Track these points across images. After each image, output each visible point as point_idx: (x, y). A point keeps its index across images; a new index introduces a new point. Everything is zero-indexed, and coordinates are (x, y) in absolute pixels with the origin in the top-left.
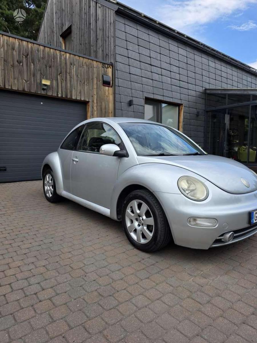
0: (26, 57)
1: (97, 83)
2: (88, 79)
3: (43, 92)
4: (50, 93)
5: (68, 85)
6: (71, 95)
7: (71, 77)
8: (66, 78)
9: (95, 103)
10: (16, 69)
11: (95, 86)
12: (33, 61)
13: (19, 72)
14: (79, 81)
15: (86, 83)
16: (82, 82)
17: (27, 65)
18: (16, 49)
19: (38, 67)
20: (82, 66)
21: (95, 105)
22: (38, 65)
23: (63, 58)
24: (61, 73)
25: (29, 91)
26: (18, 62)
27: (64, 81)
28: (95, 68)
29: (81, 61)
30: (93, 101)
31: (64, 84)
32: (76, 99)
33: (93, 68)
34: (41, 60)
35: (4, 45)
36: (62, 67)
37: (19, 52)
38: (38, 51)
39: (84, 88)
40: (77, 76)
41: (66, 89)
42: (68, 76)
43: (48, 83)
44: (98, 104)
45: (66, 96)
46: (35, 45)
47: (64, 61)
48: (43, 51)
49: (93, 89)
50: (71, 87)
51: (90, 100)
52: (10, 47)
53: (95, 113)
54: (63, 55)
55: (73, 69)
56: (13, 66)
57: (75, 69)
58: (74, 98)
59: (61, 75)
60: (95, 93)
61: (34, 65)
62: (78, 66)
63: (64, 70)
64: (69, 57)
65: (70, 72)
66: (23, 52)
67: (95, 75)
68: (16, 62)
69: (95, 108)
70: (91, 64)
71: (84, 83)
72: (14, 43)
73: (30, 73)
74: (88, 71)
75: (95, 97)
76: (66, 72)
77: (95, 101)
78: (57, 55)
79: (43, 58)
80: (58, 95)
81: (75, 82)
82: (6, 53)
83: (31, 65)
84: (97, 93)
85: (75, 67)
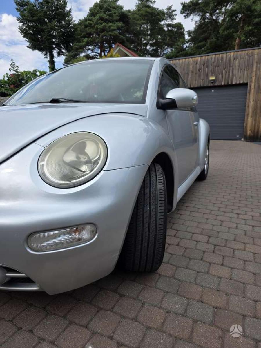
0: (204, 65)
1: (257, 67)
2: (248, 66)
3: (212, 85)
4: (216, 84)
5: (231, 74)
6: (232, 82)
7: (233, 69)
8: (229, 70)
9: (253, 83)
10: (197, 75)
11: (254, 69)
12: (207, 67)
13: (200, 76)
14: (240, 69)
15: (246, 69)
16: (243, 69)
17: (204, 70)
18: (199, 63)
19: (210, 69)
20: (244, 57)
21: (253, 85)
22: (211, 68)
23: (228, 57)
24: (226, 68)
25: (203, 86)
26: (199, 70)
27: (228, 73)
28: (256, 55)
29: (243, 54)
30: (251, 82)
31: (227, 76)
32: (236, 83)
33: (254, 56)
34: (213, 64)
35: (192, 63)
36: (227, 63)
37: (200, 64)
38: (211, 59)
39: (244, 72)
40: (239, 66)
41: (228, 78)
42: (231, 69)
43: (213, 78)
44: (256, 82)
45: (228, 83)
46: (210, 56)
47: (229, 59)
48: (215, 58)
49: (252, 72)
50: (232, 75)
51: (248, 82)
52: (196, 63)
53: (252, 91)
54: (229, 55)
55: (236, 62)
56: (196, 74)
57: (237, 62)
58: (234, 83)
59: (226, 69)
60: (254, 75)
61: (208, 69)
62: (240, 58)
63: (229, 65)
64: (234, 55)
65: (233, 65)
66: (202, 63)
67: (256, 61)
68: (198, 71)
69: (253, 87)
70: (252, 53)
71: (244, 70)
72: (197, 60)
73: (205, 75)
74: (249, 60)
75: (254, 78)
76: (230, 67)
77: (253, 81)
78: (224, 57)
79: (214, 62)
80: (222, 83)
81: (237, 71)
82: (193, 67)
83: (206, 70)
84: (256, 75)
85: (237, 60)
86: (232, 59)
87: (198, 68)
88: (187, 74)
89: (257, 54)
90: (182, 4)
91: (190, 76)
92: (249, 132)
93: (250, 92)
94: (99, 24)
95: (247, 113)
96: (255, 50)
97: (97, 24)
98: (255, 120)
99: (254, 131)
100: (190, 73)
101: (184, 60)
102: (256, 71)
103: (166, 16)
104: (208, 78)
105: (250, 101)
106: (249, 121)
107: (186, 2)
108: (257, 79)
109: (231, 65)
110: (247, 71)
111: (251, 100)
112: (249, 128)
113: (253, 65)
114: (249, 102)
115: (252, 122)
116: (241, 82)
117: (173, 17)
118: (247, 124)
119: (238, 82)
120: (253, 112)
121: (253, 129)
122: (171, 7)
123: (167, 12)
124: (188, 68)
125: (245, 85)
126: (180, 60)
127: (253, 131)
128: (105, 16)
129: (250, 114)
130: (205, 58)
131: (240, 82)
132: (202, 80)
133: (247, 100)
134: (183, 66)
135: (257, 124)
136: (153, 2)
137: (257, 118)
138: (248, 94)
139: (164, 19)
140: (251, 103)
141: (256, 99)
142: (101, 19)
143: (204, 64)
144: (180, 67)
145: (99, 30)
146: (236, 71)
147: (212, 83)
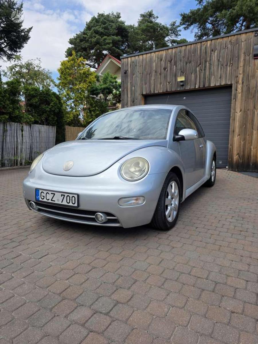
0: (171, 62)
1: (244, 60)
2: (232, 59)
3: (182, 89)
4: (188, 88)
5: (207, 73)
6: (210, 83)
7: (210, 64)
8: (205, 67)
9: (240, 84)
10: (163, 75)
11: (241, 64)
12: (175, 64)
13: (165, 77)
14: (220, 66)
15: (229, 64)
16: (224, 65)
17: (171, 69)
18: (164, 59)
19: (179, 67)
20: (226, 47)
21: (240, 87)
22: (180, 65)
23: (203, 48)
24: (200, 64)
25: (170, 91)
26: (165, 69)
27: (203, 71)
28: (243, 42)
29: (225, 42)
30: (237, 82)
31: (202, 75)
32: (215, 86)
33: (240, 43)
34: (182, 59)
35: (155, 60)
36: (202, 57)
37: (166, 60)
38: (180, 52)
39: (227, 70)
40: (219, 60)
41: (205, 78)
42: (208, 64)
43: (182, 79)
44: (244, 84)
45: (204, 86)
46: (178, 48)
47: (205, 51)
48: (185, 50)
49: (238, 68)
50: (209, 75)
51: (233, 83)
52: (160, 59)
53: (239, 95)
54: (204, 45)
55: (214, 54)
56: (160, 74)
57: (216, 54)
58: (212, 85)
59: (200, 66)
60: (241, 72)
61: (176, 66)
62: (220, 49)
63: (204, 59)
64: (211, 44)
65: (210, 60)
66: (169, 58)
67: (243, 51)
68: (163, 70)
69: (239, 90)
70: (237, 39)
71: (227, 65)
72: (162, 55)
73: (173, 75)
74: (233, 50)
75: (241, 77)
76: (206, 62)
77: (240, 82)
78: (198, 48)
79: (184, 57)
80: (195, 87)
81: (216, 68)
82: (157, 65)
83: (173, 68)
84: (244, 71)
85: (216, 51)
86: (209, 51)
87: (163, 66)
88: (149, 74)
89: (245, 41)
90: (182, 15)
91: (153, 78)
92: (235, 157)
93: (235, 99)
94: (93, 37)
95: (232, 129)
96: (241, 35)
97: (92, 38)
98: (244, 139)
99: (244, 155)
100: (154, 73)
101: (144, 56)
102: (244, 66)
103: (170, 32)
104: (176, 79)
105: (236, 110)
106: (236, 141)
107: (185, 13)
108: (245, 79)
109: (208, 59)
110: (231, 67)
111: (238, 110)
112: (235, 152)
113: (239, 57)
114: (235, 112)
115: (240, 142)
116: (223, 83)
117: (178, 32)
118: (232, 145)
119: (218, 84)
120: (241, 127)
121: (242, 154)
122: (175, 22)
123: (171, 28)
124: (151, 67)
125: (228, 88)
126: (140, 56)
127: (242, 156)
128: (100, 30)
129: (237, 130)
130: (172, 51)
131: (220, 84)
132: (169, 83)
133: (232, 110)
134: (144, 65)
135: (247, 146)
136: (156, 17)
137: (247, 137)
138: (233, 101)
139: (168, 35)
140: (238, 115)
141: (245, 109)
142: (96, 32)
143: (171, 60)
144: (141, 65)
145: (93, 43)
146: (214, 68)
147: (183, 85)
